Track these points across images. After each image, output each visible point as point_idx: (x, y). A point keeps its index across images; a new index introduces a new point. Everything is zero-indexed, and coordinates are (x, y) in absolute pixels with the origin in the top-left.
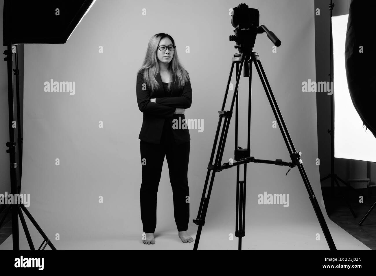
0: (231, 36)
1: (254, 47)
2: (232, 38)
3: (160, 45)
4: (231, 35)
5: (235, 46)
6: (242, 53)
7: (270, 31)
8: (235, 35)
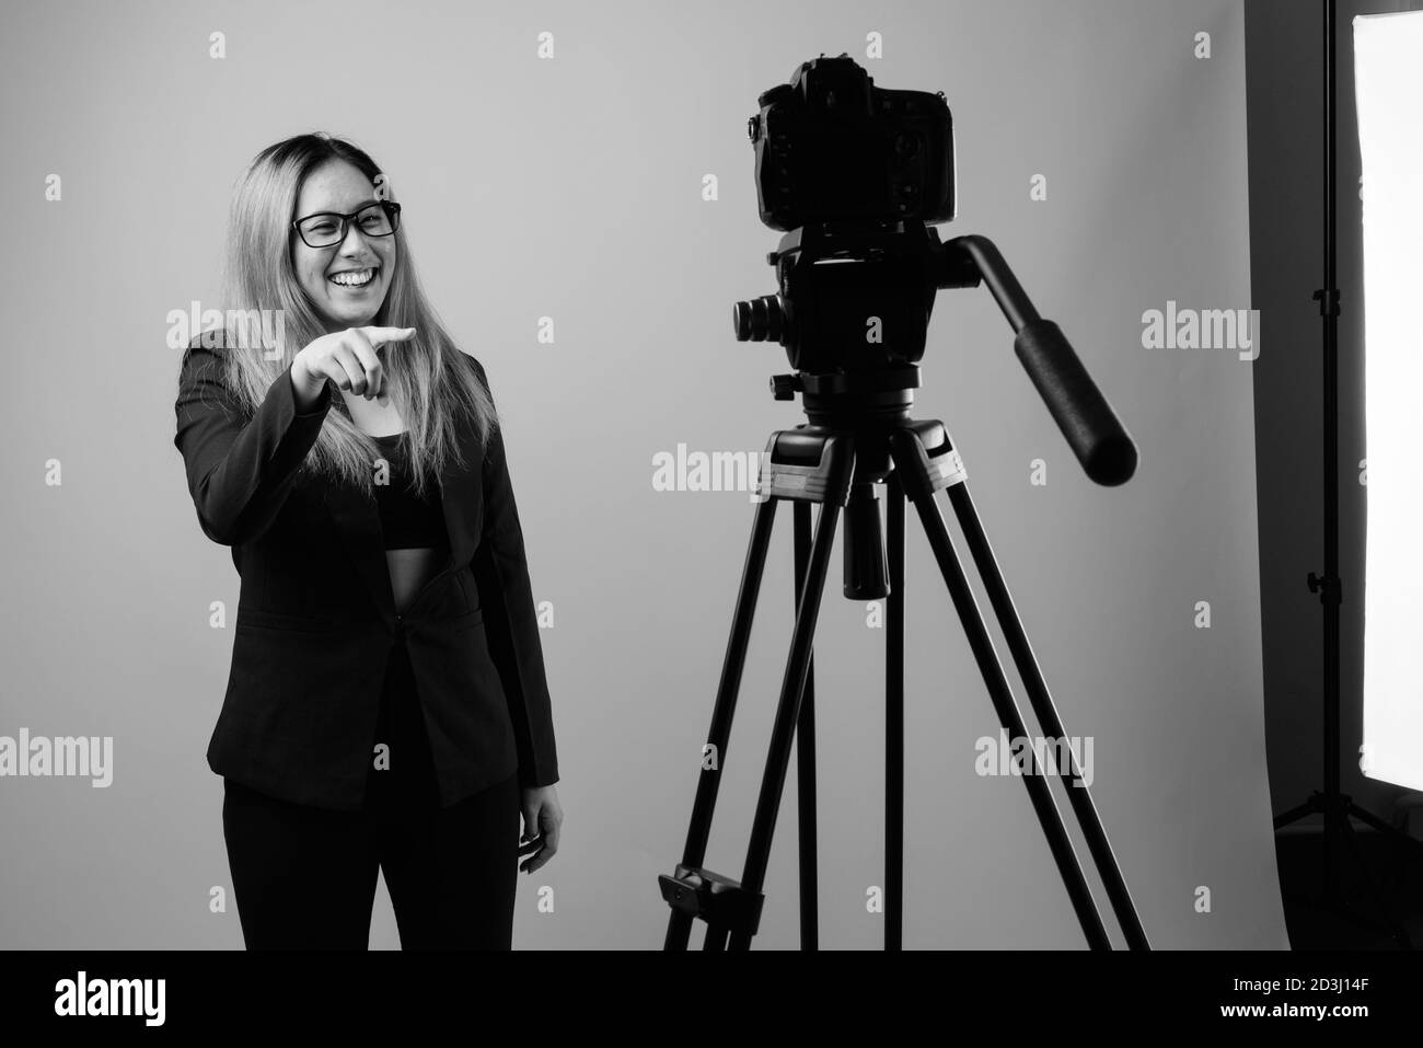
0: (743, 306)
1: (914, 384)
2: (754, 322)
3: (305, 211)
4: (749, 297)
5: (777, 379)
6: (829, 442)
7: (1044, 315)
8: (772, 300)
